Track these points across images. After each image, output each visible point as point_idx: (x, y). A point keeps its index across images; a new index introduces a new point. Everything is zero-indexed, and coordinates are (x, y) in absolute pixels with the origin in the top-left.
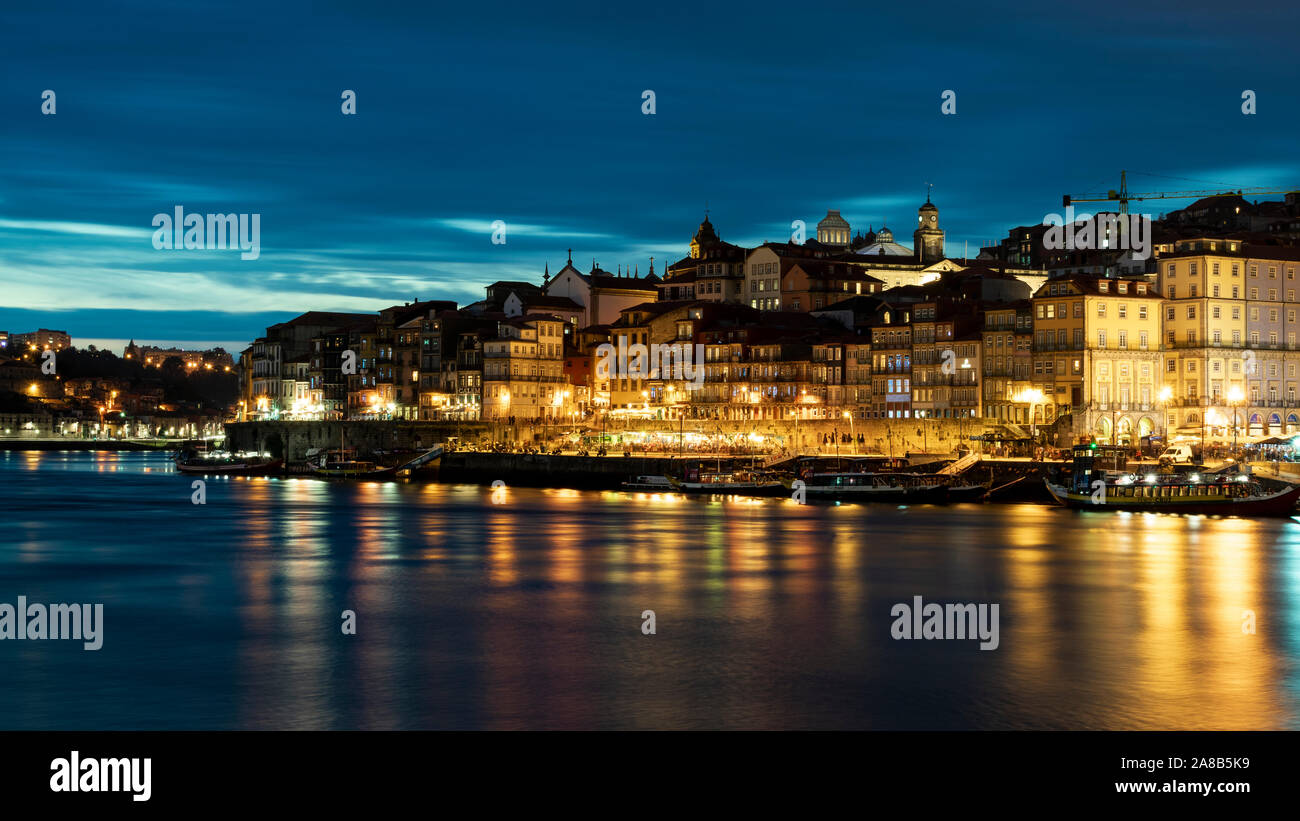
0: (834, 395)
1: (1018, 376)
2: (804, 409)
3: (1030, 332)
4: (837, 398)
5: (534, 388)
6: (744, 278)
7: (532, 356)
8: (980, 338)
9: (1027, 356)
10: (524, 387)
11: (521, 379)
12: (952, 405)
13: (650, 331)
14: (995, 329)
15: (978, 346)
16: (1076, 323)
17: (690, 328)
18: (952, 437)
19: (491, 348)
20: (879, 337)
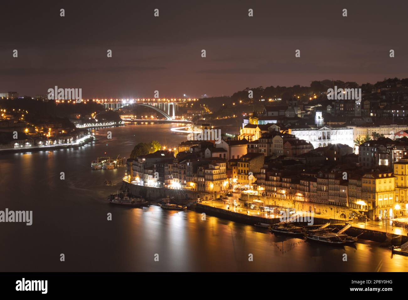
0: (306, 194)
1: (358, 198)
2: (298, 197)
3: (361, 186)
4: (307, 195)
5: (219, 182)
6: (272, 143)
7: (218, 173)
8: (347, 185)
9: (360, 192)
10: (216, 182)
11: (216, 180)
12: (340, 202)
13: (249, 163)
14: (351, 184)
15: (347, 187)
16: (374, 186)
17: (264, 171)
18: (340, 211)
19: (207, 172)
20: (319, 180)
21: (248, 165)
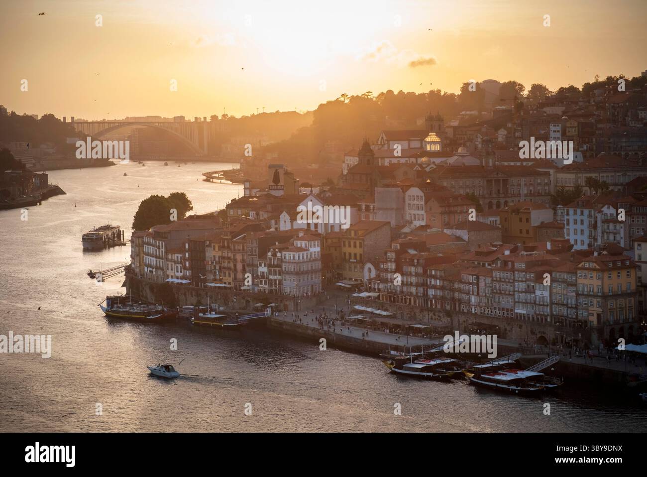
1: (569, 305)
2: (458, 304)
3: (575, 285)
4: (475, 301)
7: (307, 260)
10: (304, 277)
11: (303, 273)
12: (535, 313)
13: (364, 241)
14: (557, 280)
16: (600, 284)
17: (393, 255)
18: (537, 332)
20: (496, 274)
21: (360, 243)
